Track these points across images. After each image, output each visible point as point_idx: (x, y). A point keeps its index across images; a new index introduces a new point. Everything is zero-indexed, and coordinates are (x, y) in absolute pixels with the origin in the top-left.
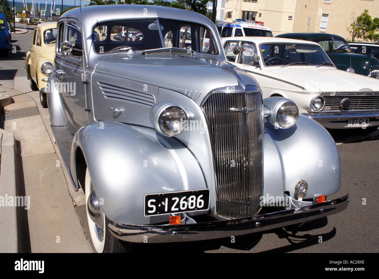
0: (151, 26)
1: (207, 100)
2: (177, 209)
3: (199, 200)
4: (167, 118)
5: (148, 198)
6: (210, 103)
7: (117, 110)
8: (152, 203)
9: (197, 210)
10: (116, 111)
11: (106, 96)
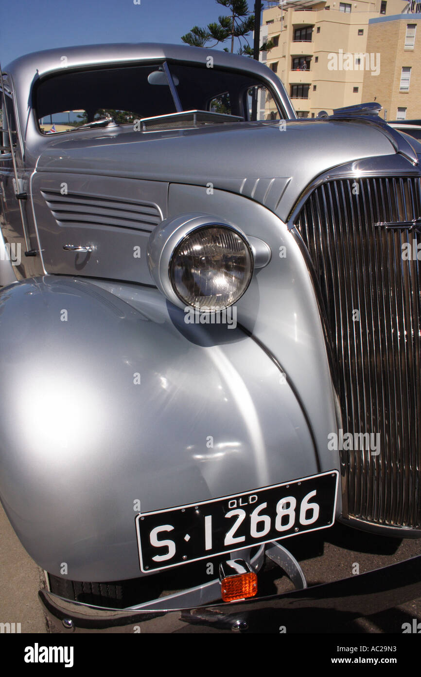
0: (152, 77)
1: (308, 202)
2: (242, 539)
3: (305, 506)
4: (194, 260)
5: (148, 524)
6: (315, 210)
7: (81, 249)
8: (162, 536)
9: (299, 531)
10: (81, 253)
11: (59, 220)
